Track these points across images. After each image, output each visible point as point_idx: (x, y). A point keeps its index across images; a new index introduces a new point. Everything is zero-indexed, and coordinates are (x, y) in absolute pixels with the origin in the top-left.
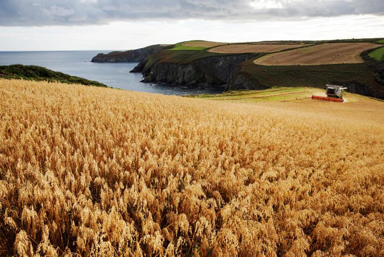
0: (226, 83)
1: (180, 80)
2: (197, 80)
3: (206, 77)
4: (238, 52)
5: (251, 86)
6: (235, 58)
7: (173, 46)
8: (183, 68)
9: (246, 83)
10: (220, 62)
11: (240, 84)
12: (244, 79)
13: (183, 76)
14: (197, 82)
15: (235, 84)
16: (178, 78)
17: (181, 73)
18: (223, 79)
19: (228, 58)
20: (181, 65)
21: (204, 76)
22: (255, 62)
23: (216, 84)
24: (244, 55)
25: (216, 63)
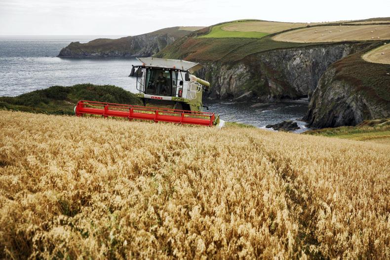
0: (306, 96)
1: (223, 90)
2: (253, 92)
3: (270, 84)
4: (330, 41)
5: (361, 101)
6: (323, 50)
7: (206, 31)
8: (229, 69)
9: (351, 97)
10: (295, 59)
11: (339, 99)
12: (346, 89)
13: (229, 84)
14: (254, 94)
15: (330, 98)
16: (219, 87)
17: (224, 79)
18: (301, 89)
19: (311, 51)
20: (225, 64)
21: (266, 84)
22: (366, 57)
23: (288, 97)
24: (341, 45)
25: (289, 59)
